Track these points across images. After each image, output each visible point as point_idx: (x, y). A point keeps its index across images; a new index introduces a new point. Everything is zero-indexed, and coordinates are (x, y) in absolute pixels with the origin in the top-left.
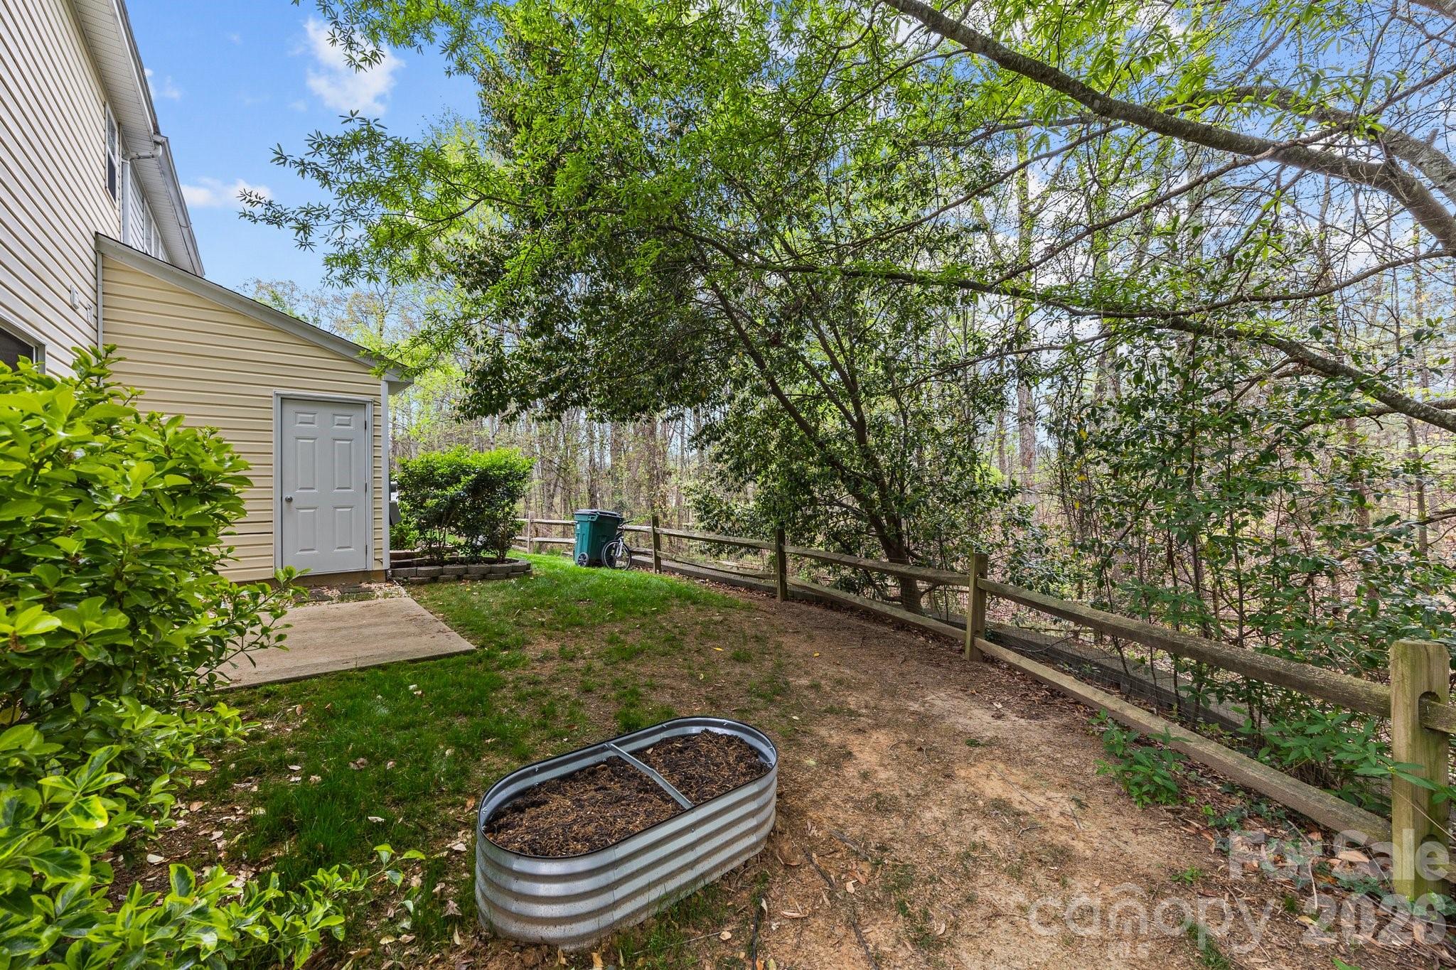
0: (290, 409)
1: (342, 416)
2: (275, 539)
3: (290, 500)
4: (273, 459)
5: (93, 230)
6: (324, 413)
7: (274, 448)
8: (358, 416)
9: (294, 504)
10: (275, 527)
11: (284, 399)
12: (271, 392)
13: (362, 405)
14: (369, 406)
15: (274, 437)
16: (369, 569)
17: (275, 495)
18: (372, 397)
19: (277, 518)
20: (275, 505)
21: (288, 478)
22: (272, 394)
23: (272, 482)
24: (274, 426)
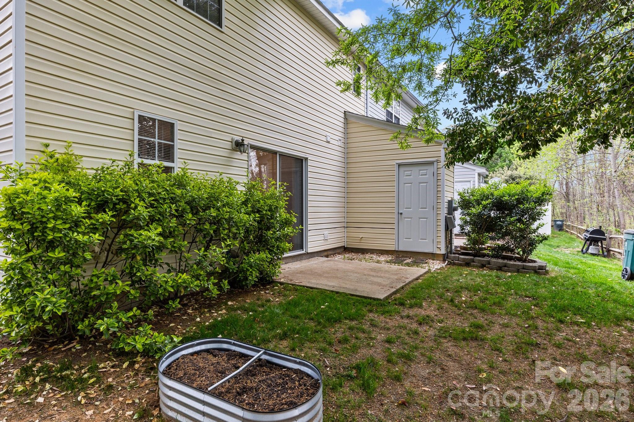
0: (402, 169)
1: (423, 170)
2: (395, 231)
3: (401, 214)
4: (395, 194)
5: (343, 111)
6: (415, 169)
7: (395, 189)
8: (431, 169)
9: (403, 216)
10: (395, 226)
11: (399, 165)
12: (394, 163)
13: (432, 163)
14: (435, 163)
15: (395, 184)
16: (434, 252)
17: (396, 211)
18: (437, 158)
19: (396, 222)
20: (396, 216)
21: (401, 203)
22: (395, 164)
23: (395, 205)
24: (396, 178)
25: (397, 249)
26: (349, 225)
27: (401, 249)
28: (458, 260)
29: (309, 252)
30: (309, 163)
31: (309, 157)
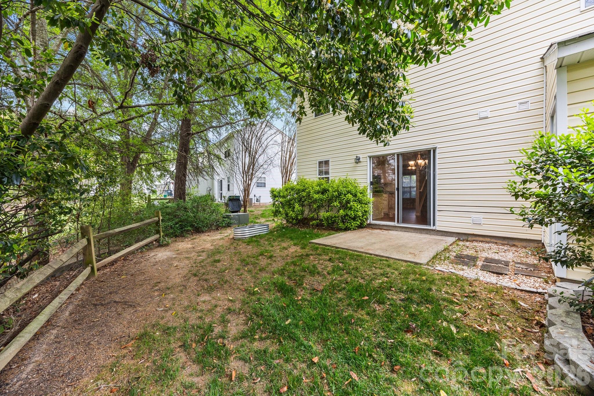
29: (438, 229)
30: (437, 151)
31: (438, 146)
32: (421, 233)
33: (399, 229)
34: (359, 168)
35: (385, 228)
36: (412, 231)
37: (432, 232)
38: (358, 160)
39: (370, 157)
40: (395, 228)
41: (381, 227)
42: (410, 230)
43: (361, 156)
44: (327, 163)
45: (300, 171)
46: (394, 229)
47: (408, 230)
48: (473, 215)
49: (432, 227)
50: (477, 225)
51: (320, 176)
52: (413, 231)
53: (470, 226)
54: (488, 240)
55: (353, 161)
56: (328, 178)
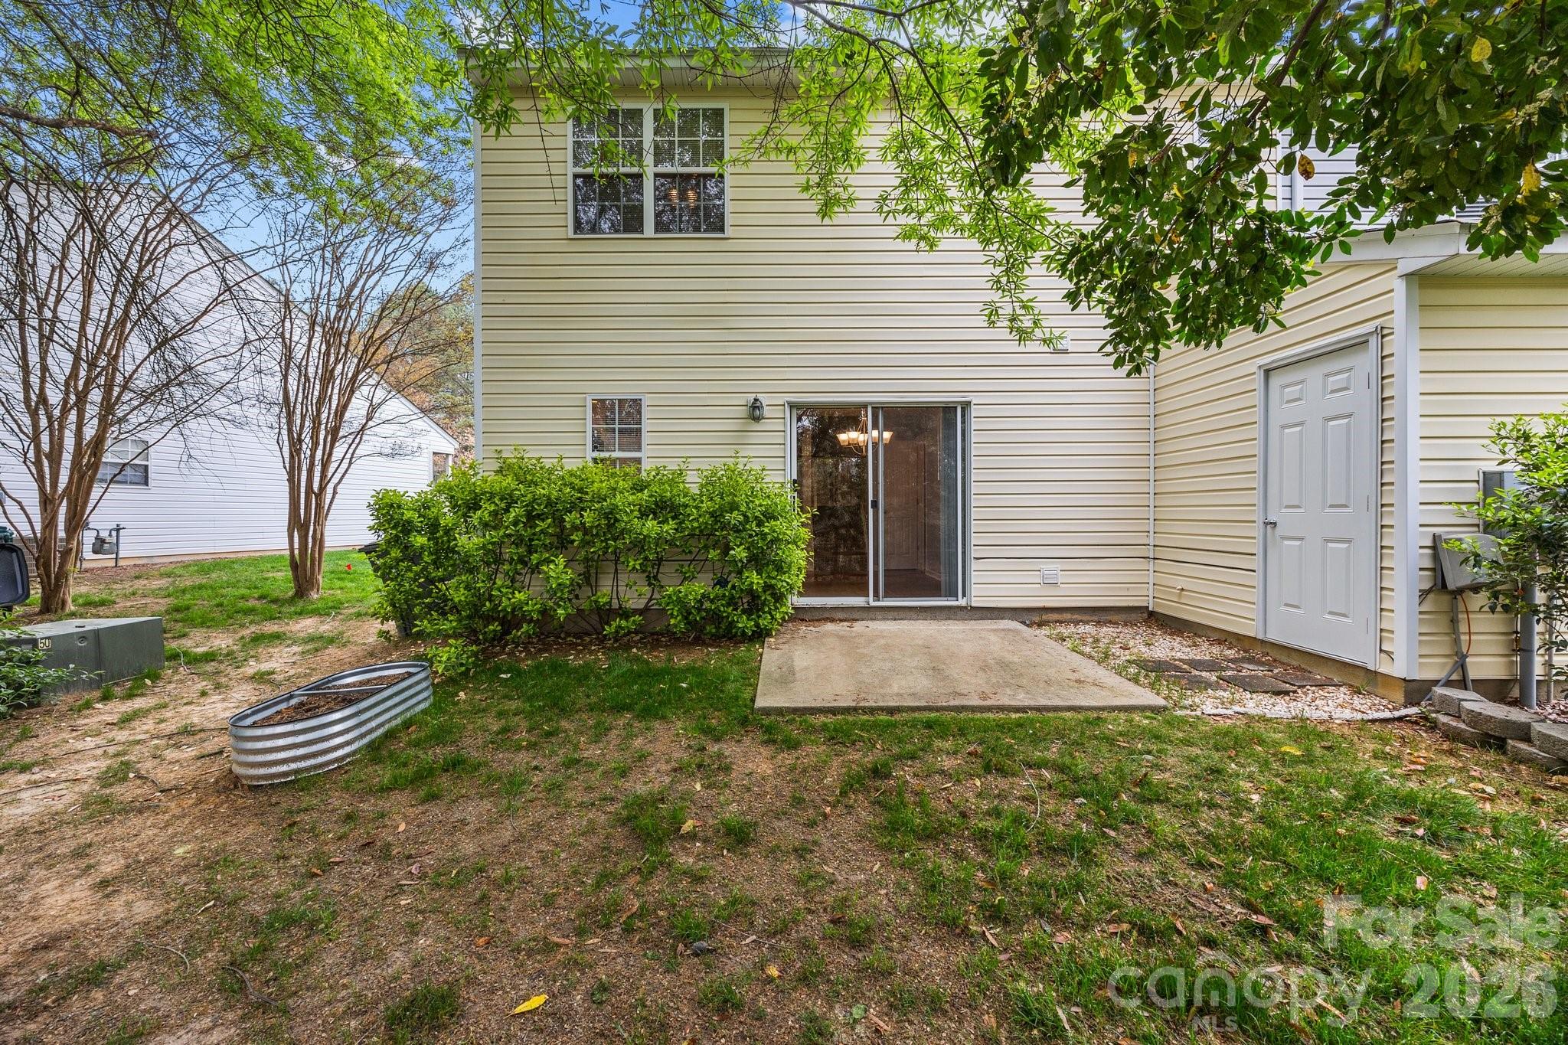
0: (1276, 382)
1: (1339, 373)
2: (1257, 577)
3: (1274, 525)
4: (1256, 464)
6: (1313, 375)
7: (1257, 448)
8: (1358, 367)
9: (1279, 531)
10: (1255, 563)
11: (1267, 372)
13: (1361, 343)
14: (1373, 341)
15: (1258, 431)
17: (1258, 517)
18: (1377, 322)
19: (1257, 549)
20: (1257, 531)
21: (1273, 491)
22: (1254, 369)
23: (1255, 497)
24: (1257, 415)
25: (1260, 636)
26: (1161, 553)
27: (1273, 636)
28: (1458, 717)
29: (974, 604)
30: (974, 411)
31: (975, 399)
32: (934, 618)
33: (879, 615)
34: (754, 438)
35: (841, 615)
36: (913, 614)
37: (960, 613)
38: (755, 411)
39: (792, 406)
40: (868, 612)
41: (826, 615)
42: (909, 614)
43: (765, 399)
44: (632, 409)
45: (495, 426)
46: (865, 615)
47: (902, 614)
48: (1046, 566)
49: (962, 602)
50: (1051, 587)
51: (596, 454)
52: (914, 616)
53: (1036, 589)
54: (1068, 616)
55: (743, 412)
56: (638, 461)
